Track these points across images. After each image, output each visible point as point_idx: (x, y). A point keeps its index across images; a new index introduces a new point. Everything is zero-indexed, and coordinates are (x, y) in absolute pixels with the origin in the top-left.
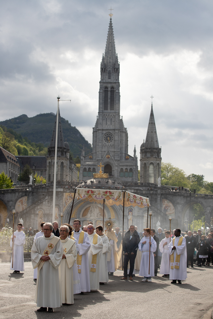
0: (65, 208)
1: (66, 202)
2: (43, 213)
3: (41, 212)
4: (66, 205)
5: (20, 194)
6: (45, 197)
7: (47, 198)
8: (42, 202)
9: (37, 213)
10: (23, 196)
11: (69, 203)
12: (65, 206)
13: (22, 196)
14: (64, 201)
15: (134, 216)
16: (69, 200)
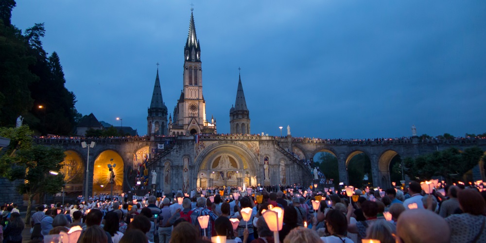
0: (196, 159)
1: (197, 152)
2: (171, 165)
3: (168, 164)
4: (197, 154)
5: (139, 145)
6: (174, 146)
7: (175, 147)
8: (170, 152)
9: (164, 165)
10: (144, 146)
11: (200, 152)
12: (196, 157)
13: (142, 147)
14: (195, 151)
15: (271, 165)
16: (200, 149)
